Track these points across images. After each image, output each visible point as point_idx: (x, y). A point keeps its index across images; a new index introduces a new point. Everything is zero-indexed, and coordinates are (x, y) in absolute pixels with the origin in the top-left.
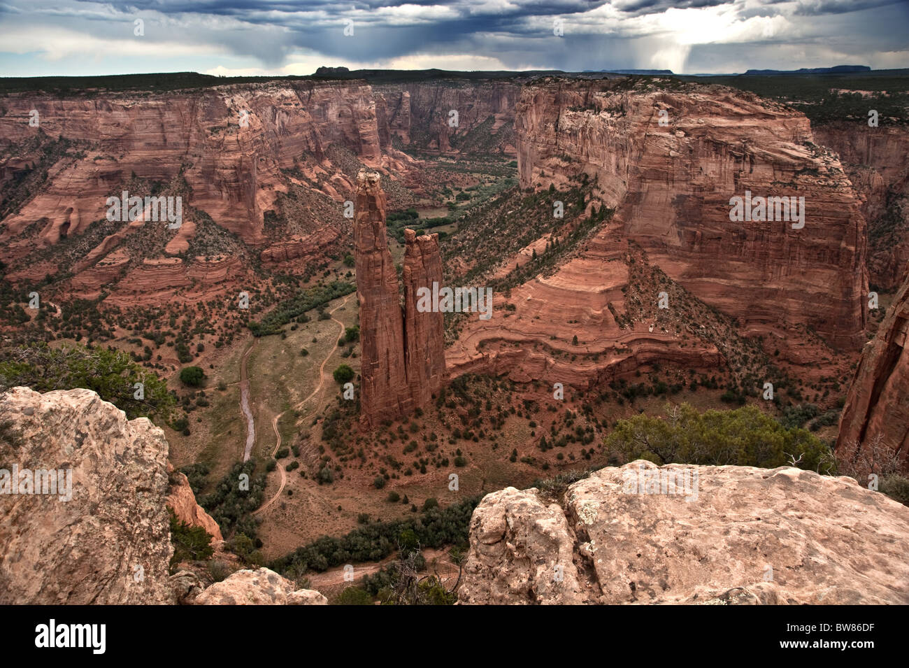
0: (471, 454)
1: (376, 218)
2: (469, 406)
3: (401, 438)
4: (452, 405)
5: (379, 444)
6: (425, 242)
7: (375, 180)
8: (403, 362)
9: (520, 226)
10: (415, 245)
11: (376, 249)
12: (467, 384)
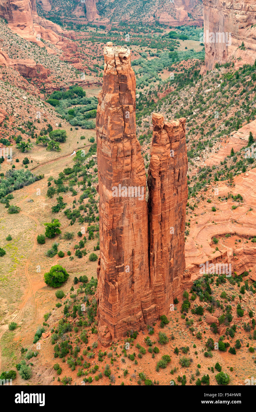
0: (231, 370)
1: (127, 101)
2: (218, 313)
3: (150, 351)
4: (199, 312)
5: (127, 360)
6: (174, 127)
7: (127, 55)
8: (147, 264)
9: (223, 106)
10: (164, 132)
11: (125, 136)
12: (211, 287)
